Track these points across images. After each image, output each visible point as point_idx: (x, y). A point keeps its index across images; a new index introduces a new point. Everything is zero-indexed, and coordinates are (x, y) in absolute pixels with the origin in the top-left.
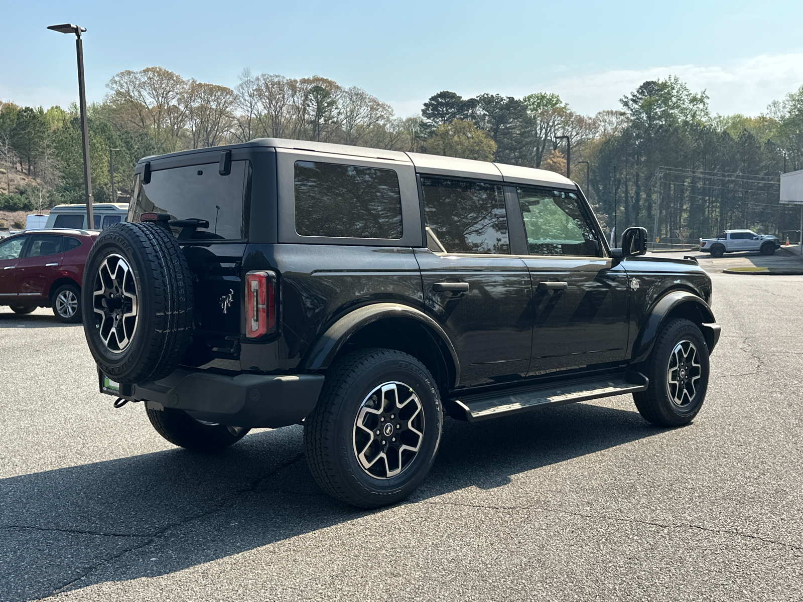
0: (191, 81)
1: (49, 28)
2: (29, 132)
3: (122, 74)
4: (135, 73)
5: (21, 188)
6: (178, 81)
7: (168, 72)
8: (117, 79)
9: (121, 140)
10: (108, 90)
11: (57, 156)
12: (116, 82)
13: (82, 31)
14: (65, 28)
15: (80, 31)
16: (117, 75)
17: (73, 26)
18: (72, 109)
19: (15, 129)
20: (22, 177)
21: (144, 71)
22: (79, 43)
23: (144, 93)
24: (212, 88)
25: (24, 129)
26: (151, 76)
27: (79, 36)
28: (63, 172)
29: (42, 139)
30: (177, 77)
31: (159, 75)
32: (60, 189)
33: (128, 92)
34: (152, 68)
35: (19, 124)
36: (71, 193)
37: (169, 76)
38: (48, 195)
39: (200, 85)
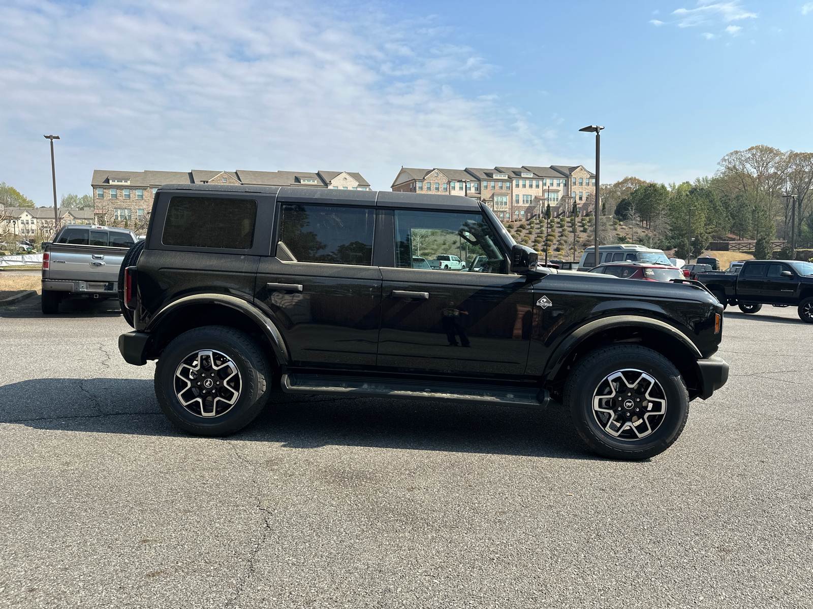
0: (789, 153)
1: (580, 130)
2: (651, 200)
3: (732, 154)
4: (741, 152)
5: (641, 238)
6: (778, 153)
7: (768, 148)
8: (726, 158)
9: (721, 201)
10: (719, 166)
11: (669, 216)
12: (725, 160)
13: (601, 129)
14: (589, 129)
15: (598, 129)
16: (727, 155)
17: (594, 126)
18: (696, 183)
19: (642, 199)
20: (643, 230)
21: (749, 150)
22: (598, 138)
23: (748, 166)
24: (806, 155)
25: (648, 199)
26: (755, 153)
27: (598, 133)
28: (672, 226)
29: (659, 204)
30: (776, 151)
31: (761, 151)
32: (668, 238)
33: (734, 167)
34: (756, 147)
35: (645, 196)
36: (675, 240)
37: (771, 150)
38: (659, 242)
39: (797, 155)
